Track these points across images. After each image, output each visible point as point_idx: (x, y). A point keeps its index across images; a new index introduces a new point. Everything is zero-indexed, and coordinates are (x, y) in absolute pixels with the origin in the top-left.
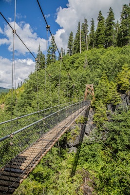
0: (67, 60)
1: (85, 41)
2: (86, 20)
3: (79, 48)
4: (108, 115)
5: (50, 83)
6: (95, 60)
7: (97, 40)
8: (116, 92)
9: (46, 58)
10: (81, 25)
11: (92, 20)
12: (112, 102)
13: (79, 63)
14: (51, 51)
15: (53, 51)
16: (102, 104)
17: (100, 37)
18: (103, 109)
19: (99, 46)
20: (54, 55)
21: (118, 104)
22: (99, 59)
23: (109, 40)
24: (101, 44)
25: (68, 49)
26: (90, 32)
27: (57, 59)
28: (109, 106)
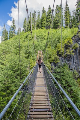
0: (23, 35)
1: (34, 24)
2: (35, 11)
3: (30, 28)
4: (52, 69)
5: (15, 49)
6: (41, 36)
7: (42, 24)
8: (56, 55)
9: (8, 33)
10: (32, 14)
11: (38, 12)
12: (54, 61)
13: (31, 37)
14: (12, 29)
15: (13, 29)
16: (48, 62)
17: (43, 22)
18: (49, 66)
19: (42, 27)
20: (14, 31)
21: (57, 63)
22: (43, 36)
23: (49, 25)
24: (44, 26)
25: (23, 28)
26: (37, 19)
27: (16, 34)
28: (52, 64)
